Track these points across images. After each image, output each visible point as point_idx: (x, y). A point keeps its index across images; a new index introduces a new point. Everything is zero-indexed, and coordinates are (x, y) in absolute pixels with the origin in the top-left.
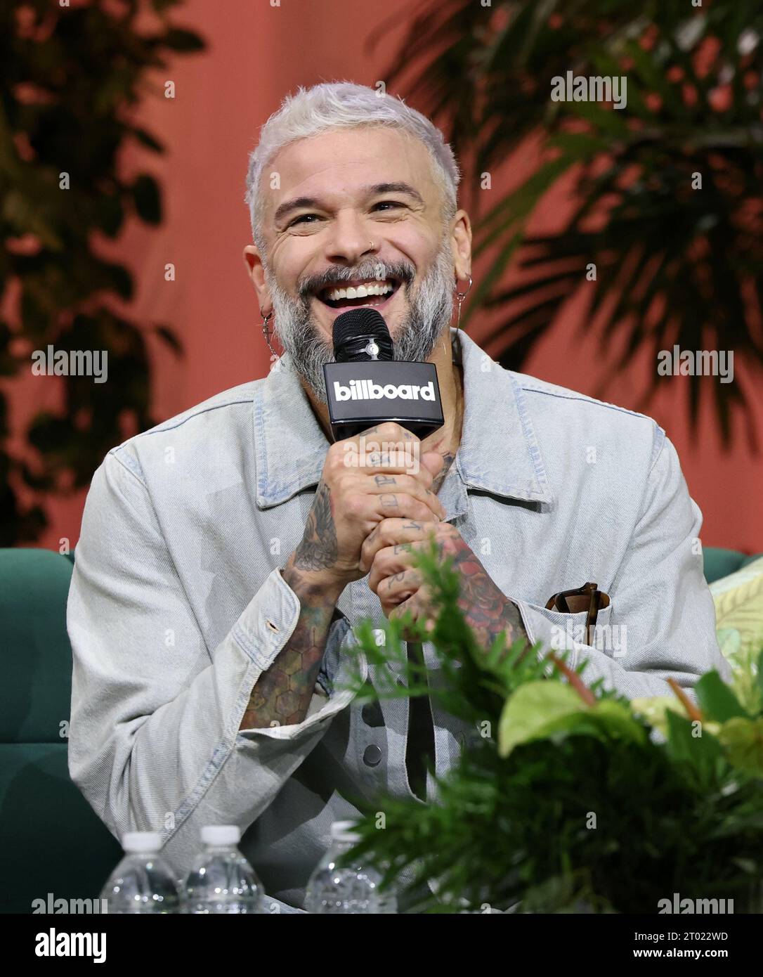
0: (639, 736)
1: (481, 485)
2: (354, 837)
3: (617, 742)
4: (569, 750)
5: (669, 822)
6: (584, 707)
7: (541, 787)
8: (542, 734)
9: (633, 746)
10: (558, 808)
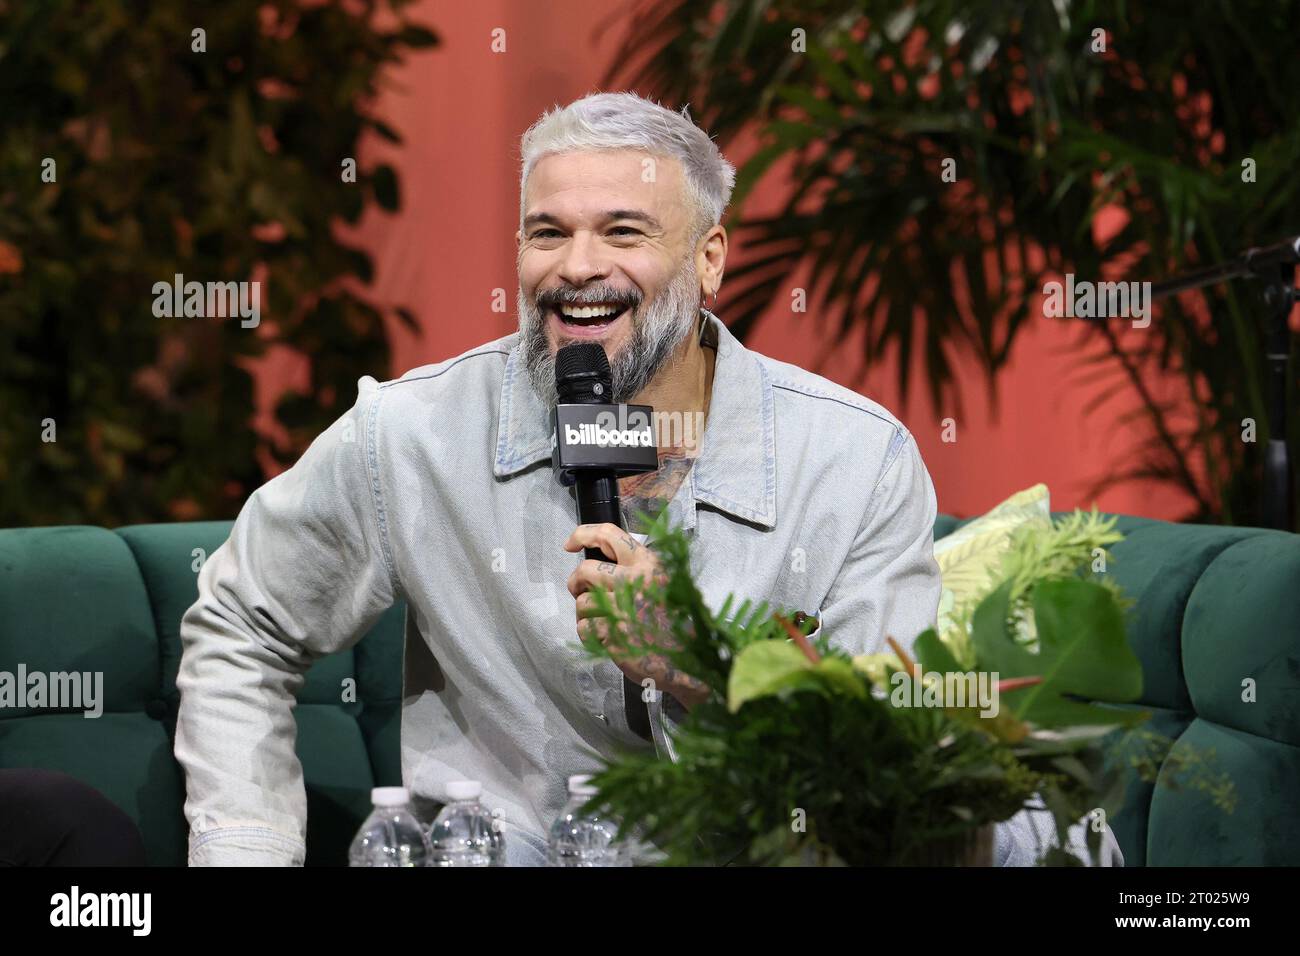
0: (860, 691)
1: (710, 501)
2: (592, 790)
3: (840, 698)
4: (794, 705)
5: (889, 773)
6: (808, 665)
7: (768, 741)
8: (769, 691)
9: (856, 701)
10: (784, 760)
